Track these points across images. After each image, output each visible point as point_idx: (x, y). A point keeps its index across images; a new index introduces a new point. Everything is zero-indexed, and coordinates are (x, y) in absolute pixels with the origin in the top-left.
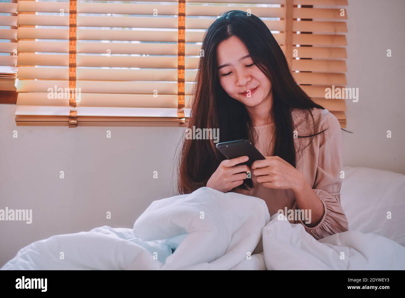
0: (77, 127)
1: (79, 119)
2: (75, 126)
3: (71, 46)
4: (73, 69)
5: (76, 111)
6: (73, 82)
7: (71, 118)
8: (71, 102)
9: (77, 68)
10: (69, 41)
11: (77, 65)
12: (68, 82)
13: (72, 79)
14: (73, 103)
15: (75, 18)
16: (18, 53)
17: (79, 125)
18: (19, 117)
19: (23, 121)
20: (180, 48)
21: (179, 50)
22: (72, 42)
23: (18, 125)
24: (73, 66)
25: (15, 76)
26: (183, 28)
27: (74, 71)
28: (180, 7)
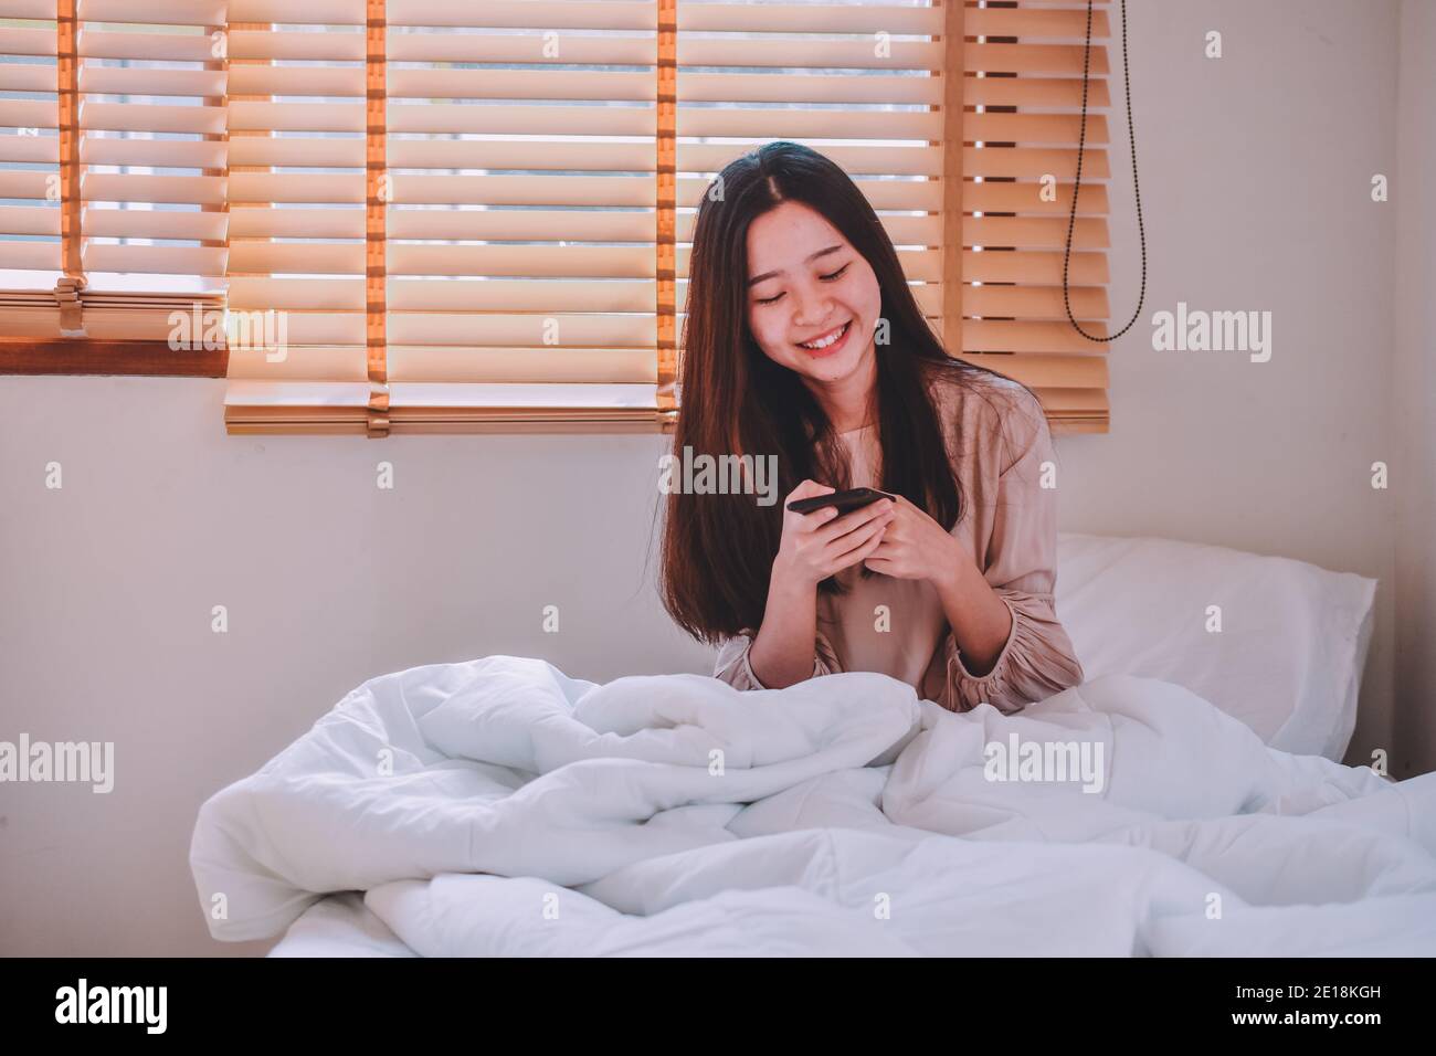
0: (389, 436)
1: (394, 416)
2: (385, 433)
3: (372, 222)
4: (377, 281)
5: (386, 395)
6: (377, 316)
7: (373, 411)
8: (373, 370)
9: (388, 278)
10: (364, 207)
11: (387, 270)
12: (364, 316)
13: (375, 308)
14: (376, 372)
15: (382, 145)
16: (228, 240)
17: (393, 431)
18: (233, 410)
19: (243, 421)
20: (662, 224)
21: (659, 228)
22: (373, 211)
23: (231, 431)
24: (376, 273)
25: (223, 302)
26: (671, 170)
27: (381, 288)
28: (660, 114)
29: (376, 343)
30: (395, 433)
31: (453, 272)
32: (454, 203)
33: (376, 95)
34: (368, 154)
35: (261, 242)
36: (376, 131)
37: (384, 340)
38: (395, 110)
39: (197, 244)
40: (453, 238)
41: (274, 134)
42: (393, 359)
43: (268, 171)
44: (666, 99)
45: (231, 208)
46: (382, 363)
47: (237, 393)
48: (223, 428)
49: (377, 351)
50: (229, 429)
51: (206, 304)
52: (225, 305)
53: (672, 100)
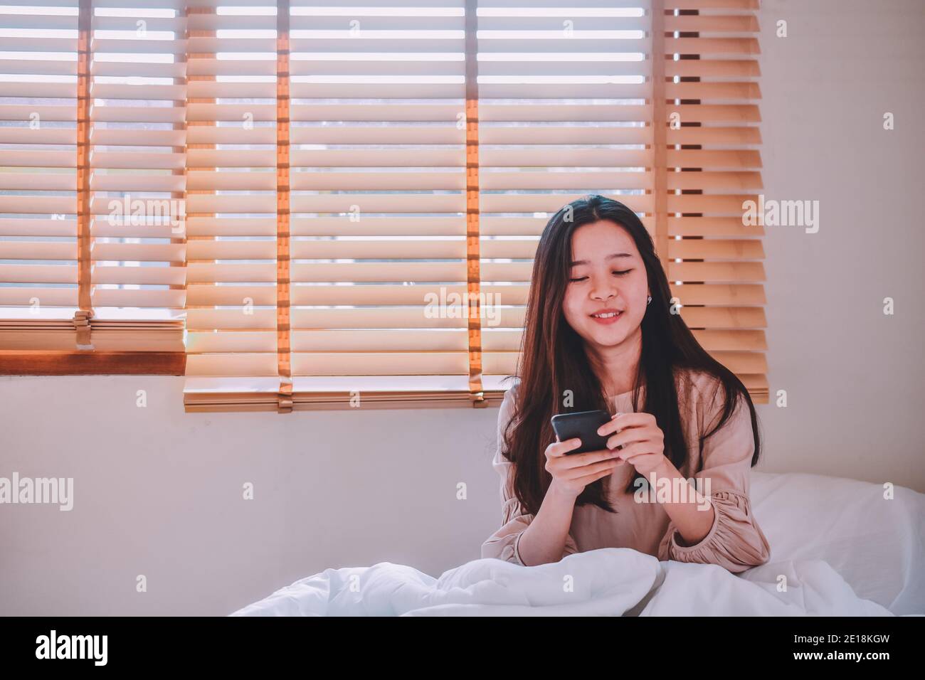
0: (293, 412)
1: (295, 399)
2: (290, 410)
3: (281, 271)
4: (284, 310)
5: (290, 385)
6: (284, 333)
7: (281, 395)
8: (282, 368)
9: (291, 308)
10: (276, 261)
11: (291, 303)
12: (275, 333)
13: (283, 328)
14: (284, 370)
15: (287, 222)
16: (187, 284)
17: (294, 408)
18: (188, 396)
19: (196, 403)
20: (471, 270)
21: (469, 272)
22: (281, 264)
23: (187, 411)
24: (283, 305)
25: (183, 325)
26: (476, 235)
27: (287, 315)
28: (469, 198)
29: (284, 351)
30: (298, 410)
31: (332, 303)
32: (333, 258)
33: (283, 189)
34: (278, 227)
35: (209, 286)
36: (283, 212)
37: (289, 348)
38: (296, 198)
39: (166, 288)
40: (333, 281)
41: (217, 216)
42: (295, 361)
43: (214, 239)
44: (472, 189)
45: (188, 264)
46: (287, 363)
47: (192, 385)
48: (183, 408)
49: (284, 355)
50: (186, 408)
51: (172, 328)
52: (184, 327)
53: (476, 189)
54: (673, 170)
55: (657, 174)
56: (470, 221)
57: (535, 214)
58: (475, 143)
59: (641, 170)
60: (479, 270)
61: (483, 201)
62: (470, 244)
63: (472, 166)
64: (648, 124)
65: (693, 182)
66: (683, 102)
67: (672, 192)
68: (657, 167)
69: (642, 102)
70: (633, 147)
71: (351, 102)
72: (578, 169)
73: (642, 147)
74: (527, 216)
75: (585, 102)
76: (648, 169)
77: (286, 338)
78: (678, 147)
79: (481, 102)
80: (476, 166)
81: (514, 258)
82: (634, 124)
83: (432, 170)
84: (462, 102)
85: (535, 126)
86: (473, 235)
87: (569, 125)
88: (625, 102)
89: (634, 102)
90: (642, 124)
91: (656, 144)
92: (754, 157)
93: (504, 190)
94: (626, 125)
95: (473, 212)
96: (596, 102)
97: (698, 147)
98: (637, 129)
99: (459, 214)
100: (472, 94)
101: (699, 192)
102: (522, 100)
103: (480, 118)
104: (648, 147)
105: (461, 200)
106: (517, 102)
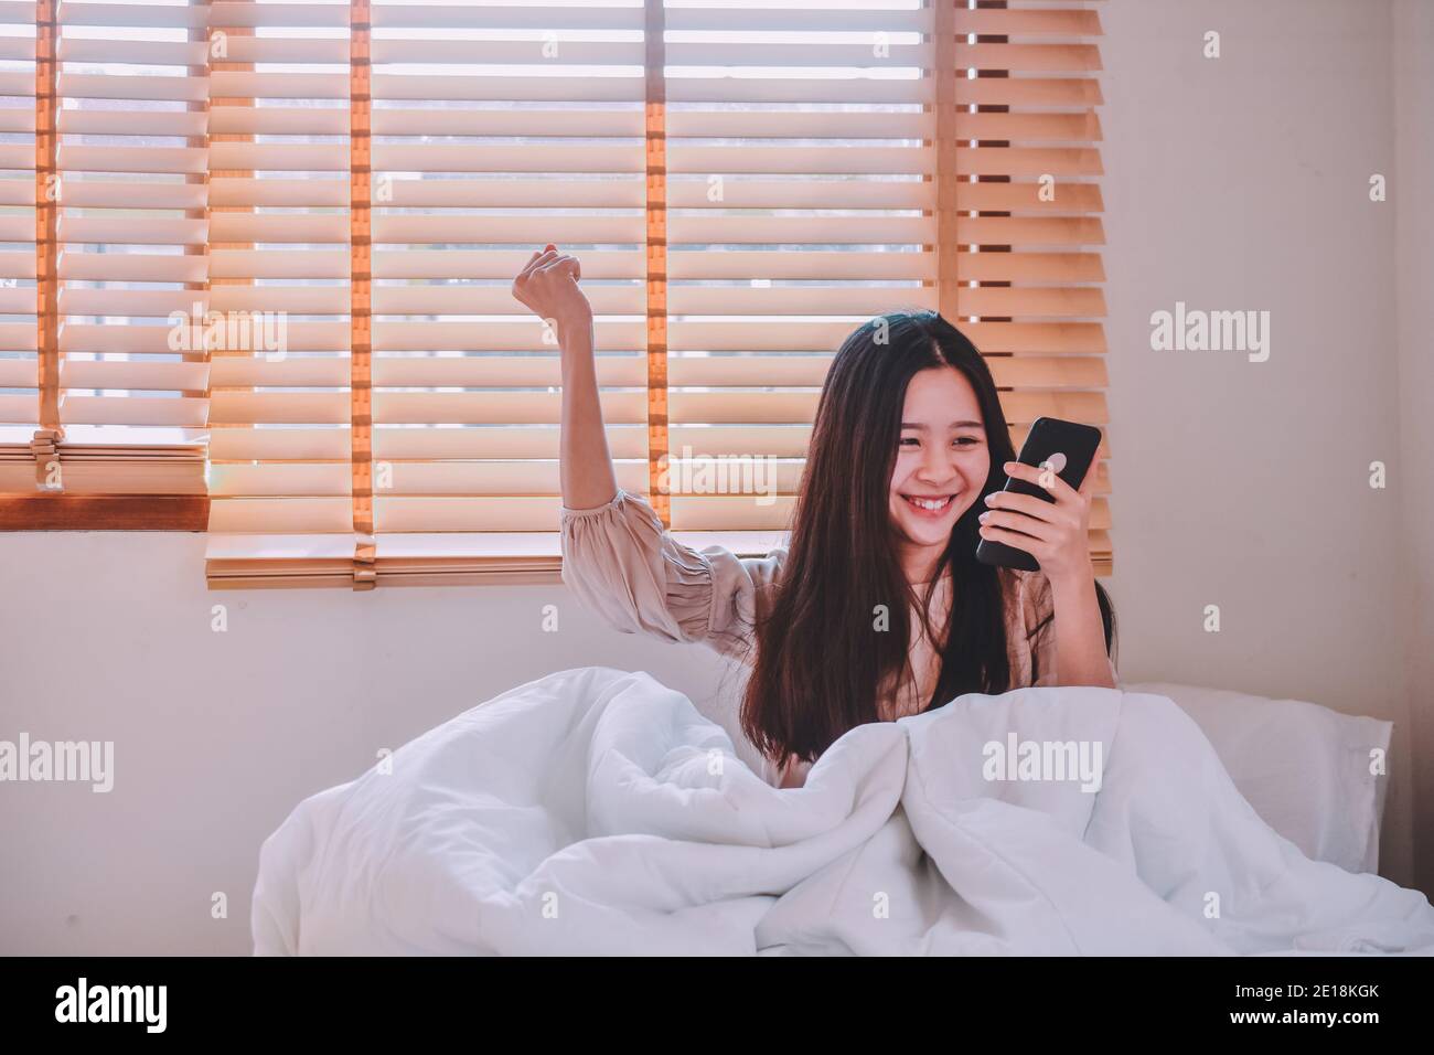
1: (381, 568)
2: (371, 585)
3: (357, 369)
4: (362, 429)
5: (372, 546)
7: (358, 563)
9: (374, 427)
11: (373, 419)
12: (349, 466)
13: (361, 458)
14: (362, 524)
15: (367, 292)
16: (210, 390)
17: (378, 583)
18: (214, 563)
19: (225, 574)
20: (653, 367)
21: (650, 372)
22: (357, 358)
23: (211, 586)
24: (362, 421)
25: (204, 453)
26: (662, 314)
27: (366, 437)
28: (650, 257)
29: (362, 494)
30: (384, 586)
31: (430, 420)
32: (432, 350)
34: (353, 301)
35: (243, 392)
36: (360, 277)
37: (370, 490)
38: (380, 256)
39: (176, 395)
40: (431, 385)
41: (257, 282)
42: (379, 510)
44: (656, 242)
45: (213, 358)
46: (367, 513)
47: (219, 546)
48: (204, 582)
49: (363, 500)
50: (209, 583)
51: (186, 456)
52: (207, 457)
53: (662, 243)
54: (966, 214)
55: (942, 222)
56: (653, 293)
57: (753, 281)
58: (661, 171)
59: (917, 214)
60: (666, 369)
61: (674, 262)
62: (652, 328)
63: (655, 206)
64: (927, 143)
65: (996, 233)
66: (983, 109)
67: (965, 248)
68: (941, 210)
69: (918, 108)
70: (905, 178)
71: (466, 106)
72: (821, 213)
73: (919, 178)
74: (740, 287)
75: (829, 108)
76: (928, 213)
77: (366, 474)
78: (974, 179)
79: (669, 108)
80: (662, 207)
81: (714, 350)
82: (905, 143)
83: (593, 212)
84: (640, 107)
85: (754, 144)
86: (656, 313)
87: (804, 144)
88: (891, 109)
89: (906, 108)
90: (919, 143)
91: (941, 174)
92: (1091, 193)
93: (705, 244)
94: (894, 144)
95: (656, 278)
96: (847, 108)
97: (1005, 179)
98: (912, 150)
99: (635, 281)
100: (655, 93)
101: (1006, 249)
102: (733, 105)
103: (668, 132)
104: (928, 178)
105: (638, 260)
106: (725, 108)
